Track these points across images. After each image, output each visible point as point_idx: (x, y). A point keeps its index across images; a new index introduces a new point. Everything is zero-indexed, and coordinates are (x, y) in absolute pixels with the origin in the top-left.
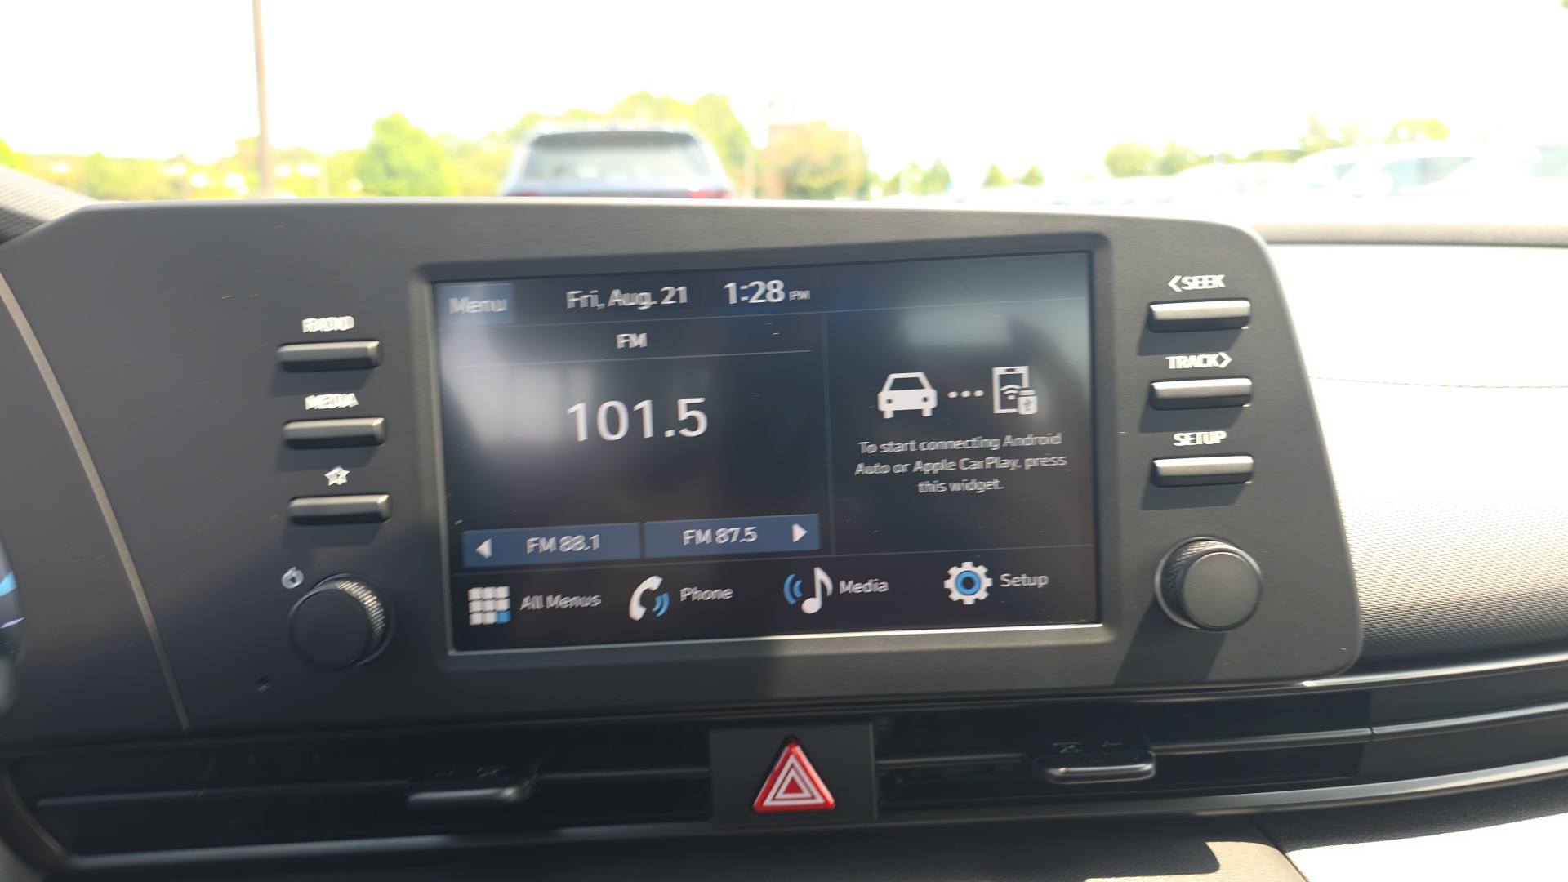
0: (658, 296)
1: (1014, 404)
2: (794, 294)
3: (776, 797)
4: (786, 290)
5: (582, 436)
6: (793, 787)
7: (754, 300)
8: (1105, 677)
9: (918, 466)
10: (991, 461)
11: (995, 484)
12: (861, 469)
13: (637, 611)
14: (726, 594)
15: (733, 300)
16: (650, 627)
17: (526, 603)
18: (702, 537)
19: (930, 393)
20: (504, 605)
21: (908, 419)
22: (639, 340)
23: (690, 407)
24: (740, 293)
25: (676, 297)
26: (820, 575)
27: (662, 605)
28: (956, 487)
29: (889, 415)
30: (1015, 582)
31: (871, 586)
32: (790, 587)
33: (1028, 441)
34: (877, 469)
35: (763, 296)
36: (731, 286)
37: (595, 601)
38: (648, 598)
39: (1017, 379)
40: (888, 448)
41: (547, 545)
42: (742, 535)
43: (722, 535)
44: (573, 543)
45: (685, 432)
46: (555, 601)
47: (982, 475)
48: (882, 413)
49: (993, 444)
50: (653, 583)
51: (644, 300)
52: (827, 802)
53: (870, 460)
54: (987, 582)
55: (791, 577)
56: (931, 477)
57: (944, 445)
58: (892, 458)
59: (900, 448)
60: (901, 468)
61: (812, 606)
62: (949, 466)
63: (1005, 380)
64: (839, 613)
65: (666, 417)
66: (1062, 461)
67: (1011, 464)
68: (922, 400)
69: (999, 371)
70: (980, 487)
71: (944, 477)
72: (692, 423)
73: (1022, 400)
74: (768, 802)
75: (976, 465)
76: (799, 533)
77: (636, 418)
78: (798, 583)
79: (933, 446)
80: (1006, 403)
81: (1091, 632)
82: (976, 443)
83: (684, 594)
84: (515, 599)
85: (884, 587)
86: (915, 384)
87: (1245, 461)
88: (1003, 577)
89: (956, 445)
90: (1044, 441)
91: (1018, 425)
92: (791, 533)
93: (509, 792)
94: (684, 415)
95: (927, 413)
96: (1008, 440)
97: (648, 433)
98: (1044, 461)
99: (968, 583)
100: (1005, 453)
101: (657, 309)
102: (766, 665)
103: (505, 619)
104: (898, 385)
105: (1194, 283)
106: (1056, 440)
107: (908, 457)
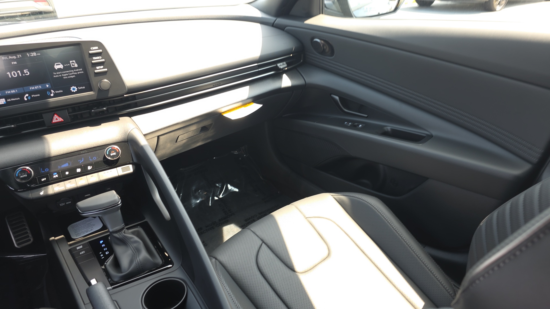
0: (17, 56)
1: (74, 66)
2: (38, 54)
3: (54, 121)
4: (36, 54)
5: (10, 77)
6: (57, 119)
7: (32, 56)
8: (95, 98)
9: (63, 75)
10: (73, 73)
11: (74, 76)
12: (54, 76)
13: (26, 99)
14: (39, 95)
15: (29, 56)
16: (28, 101)
17: (8, 100)
18: (33, 88)
19: (62, 66)
20: (5, 101)
21: (59, 70)
22: (15, 63)
23: (26, 71)
24: (29, 55)
25: (20, 56)
26: (52, 91)
27: (29, 98)
28: (69, 77)
29: (57, 69)
30: (80, 88)
31: (60, 91)
32: (48, 93)
33: (77, 70)
34: (57, 76)
35: (33, 55)
36: (28, 54)
37: (19, 99)
38: (27, 97)
39: (74, 62)
40: (58, 73)
41: (9, 92)
42: (39, 87)
43: (36, 88)
44: (13, 91)
45: (26, 74)
46: (12, 100)
47: (72, 75)
48: (55, 69)
49: (73, 71)
50: (27, 95)
51: (15, 57)
52: (62, 120)
53: (55, 75)
54: (76, 89)
55: (48, 92)
56: (65, 76)
57: (66, 72)
58: (59, 75)
59: (59, 73)
60: (60, 76)
61: (52, 95)
62: (67, 75)
63: (72, 63)
64: (56, 95)
65: (22, 73)
66: (83, 72)
67: (76, 73)
68: (61, 66)
69: (71, 62)
70: (72, 77)
71: (67, 76)
72: (27, 73)
73: (75, 65)
74: (53, 122)
75: (71, 74)
76: (47, 86)
77: (18, 74)
78: (49, 92)
79: (64, 72)
80: (73, 65)
81: (91, 93)
82: (70, 71)
83: (32, 96)
84: (6, 100)
85: (62, 91)
86: (59, 64)
87: (106, 69)
88: (79, 88)
89: (67, 72)
90: (80, 70)
91: (75, 68)
92: (46, 86)
93: (13, 126)
94: (25, 72)
95: (62, 68)
96: (75, 70)
97: (20, 75)
98: (80, 72)
99: (74, 89)
100: (74, 72)
101: (17, 58)
102: (48, 103)
103: (5, 103)
104: (57, 65)
105: (94, 48)
106: (81, 69)
107: (61, 74)
